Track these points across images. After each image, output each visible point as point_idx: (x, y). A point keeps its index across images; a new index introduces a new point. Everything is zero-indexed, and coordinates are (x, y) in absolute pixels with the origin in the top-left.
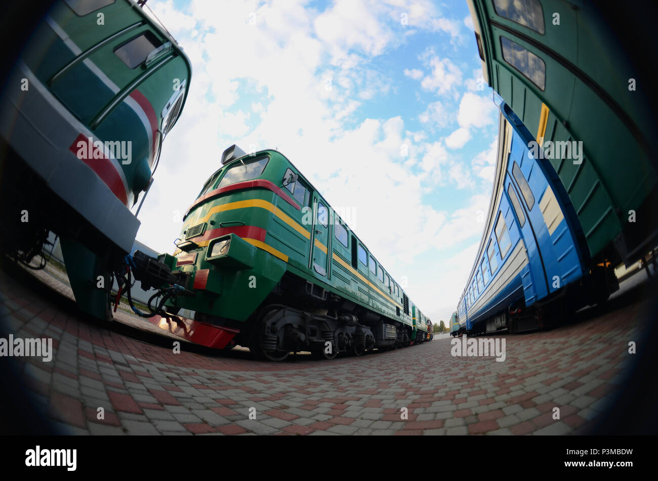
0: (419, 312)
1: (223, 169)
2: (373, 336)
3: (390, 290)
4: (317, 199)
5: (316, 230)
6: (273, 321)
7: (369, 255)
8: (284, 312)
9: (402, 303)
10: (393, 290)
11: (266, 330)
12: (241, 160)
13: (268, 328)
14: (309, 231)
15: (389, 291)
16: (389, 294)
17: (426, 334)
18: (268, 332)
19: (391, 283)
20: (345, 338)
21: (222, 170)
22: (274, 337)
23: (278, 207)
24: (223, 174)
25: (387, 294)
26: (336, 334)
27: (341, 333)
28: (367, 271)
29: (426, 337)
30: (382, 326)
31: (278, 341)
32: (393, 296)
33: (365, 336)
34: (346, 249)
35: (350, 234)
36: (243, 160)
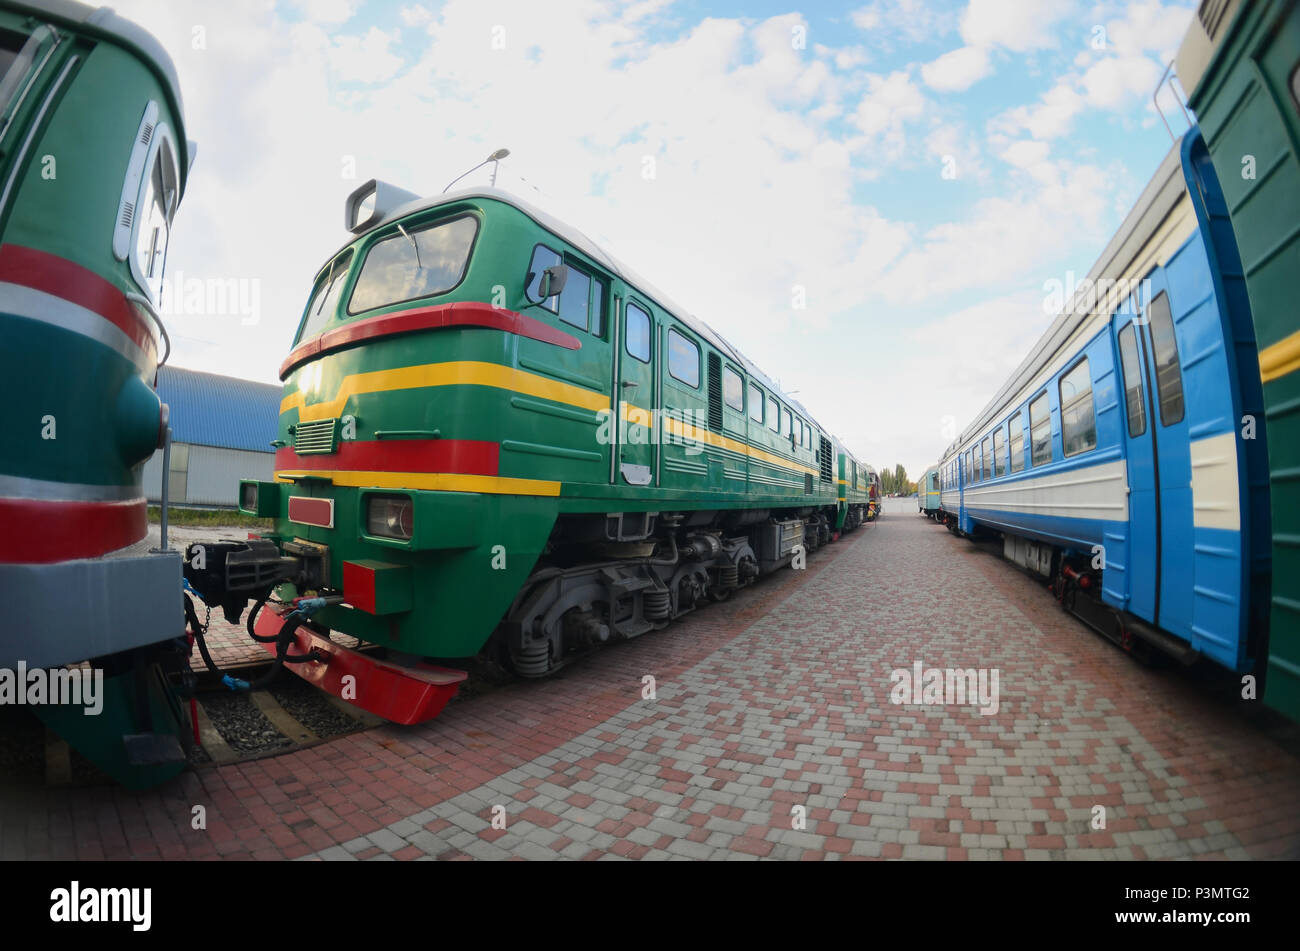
0: (854, 464)
1: (357, 247)
2: (753, 557)
3: (793, 442)
4: (621, 299)
5: (622, 381)
6: (536, 615)
7: (749, 380)
8: (559, 584)
9: (817, 460)
10: (798, 440)
11: (524, 638)
12: (400, 227)
13: (527, 634)
14: (605, 394)
15: (789, 445)
16: (790, 453)
17: (866, 507)
18: (527, 642)
19: (797, 424)
20: (693, 588)
21: (352, 251)
22: (542, 647)
23: (523, 366)
24: (357, 263)
25: (785, 457)
26: (675, 585)
27: (687, 578)
28: (744, 424)
29: (866, 513)
30: (774, 529)
31: (551, 651)
32: (800, 453)
33: (737, 561)
34: (694, 393)
35: (705, 348)
36: (402, 224)
